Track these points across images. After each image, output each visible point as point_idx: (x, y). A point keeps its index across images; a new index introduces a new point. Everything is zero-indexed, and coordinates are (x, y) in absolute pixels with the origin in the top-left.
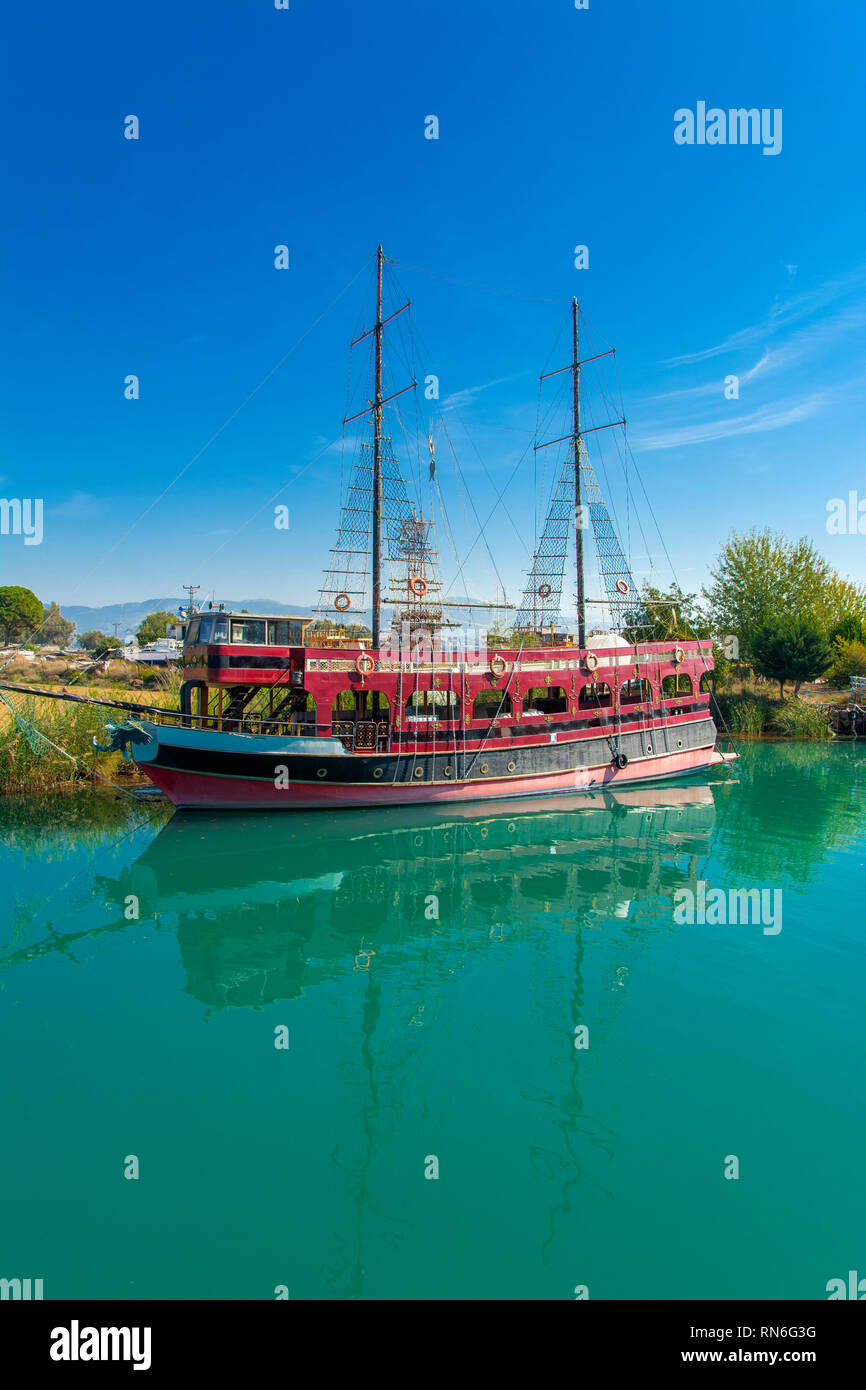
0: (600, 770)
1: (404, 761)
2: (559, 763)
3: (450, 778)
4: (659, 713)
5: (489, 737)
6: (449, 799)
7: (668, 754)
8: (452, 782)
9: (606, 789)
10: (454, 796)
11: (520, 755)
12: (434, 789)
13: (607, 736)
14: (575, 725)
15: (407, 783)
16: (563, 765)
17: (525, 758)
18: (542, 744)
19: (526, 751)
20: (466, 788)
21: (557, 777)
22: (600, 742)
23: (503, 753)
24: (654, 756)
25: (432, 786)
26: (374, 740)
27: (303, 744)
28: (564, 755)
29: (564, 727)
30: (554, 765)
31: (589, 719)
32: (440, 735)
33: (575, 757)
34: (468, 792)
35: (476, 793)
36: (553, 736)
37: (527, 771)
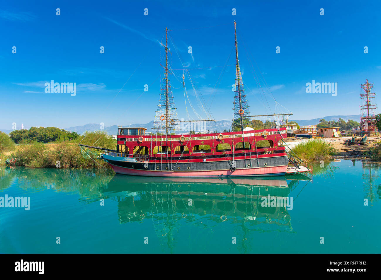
0: (225, 171)
1: (153, 165)
2: (207, 168)
3: (167, 170)
4: (255, 153)
5: (180, 159)
6: (168, 176)
7: (258, 167)
8: (168, 171)
9: (227, 177)
10: (170, 175)
11: (191, 165)
12: (163, 173)
13: (228, 160)
14: (214, 156)
15: (154, 171)
16: (209, 169)
17: (193, 166)
18: (199, 162)
19: (194, 164)
20: (173, 173)
21: (206, 172)
22: (225, 162)
23: (185, 164)
24: (250, 168)
25: (162, 172)
26: (145, 159)
27: (126, 159)
28: (209, 165)
29: (210, 157)
30: (205, 169)
31: (221, 155)
32: (163, 158)
33: (214, 166)
34: (174, 174)
35: (177, 175)
36: (205, 160)
37: (195, 170)
